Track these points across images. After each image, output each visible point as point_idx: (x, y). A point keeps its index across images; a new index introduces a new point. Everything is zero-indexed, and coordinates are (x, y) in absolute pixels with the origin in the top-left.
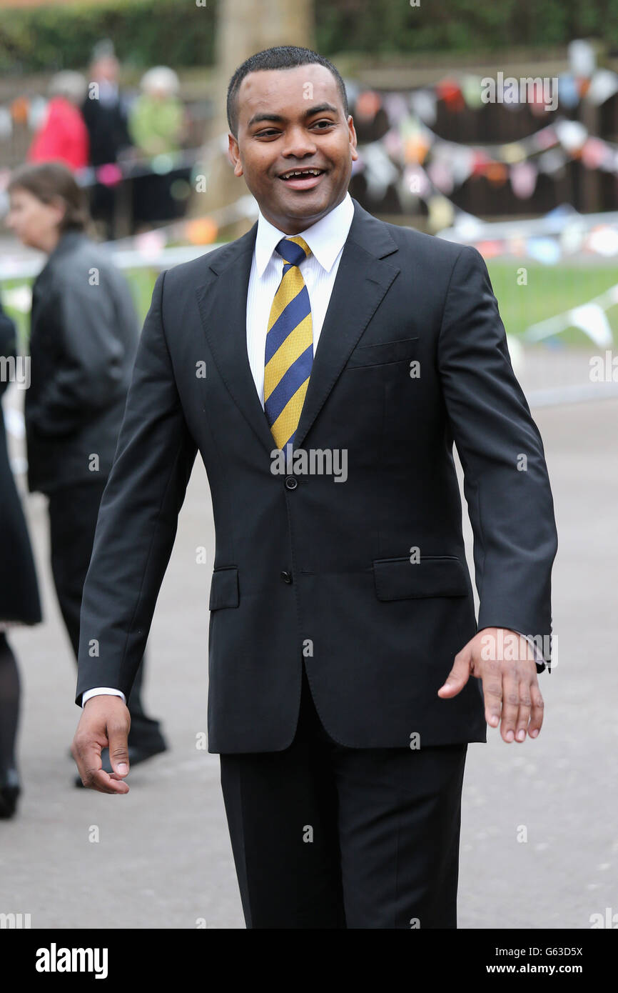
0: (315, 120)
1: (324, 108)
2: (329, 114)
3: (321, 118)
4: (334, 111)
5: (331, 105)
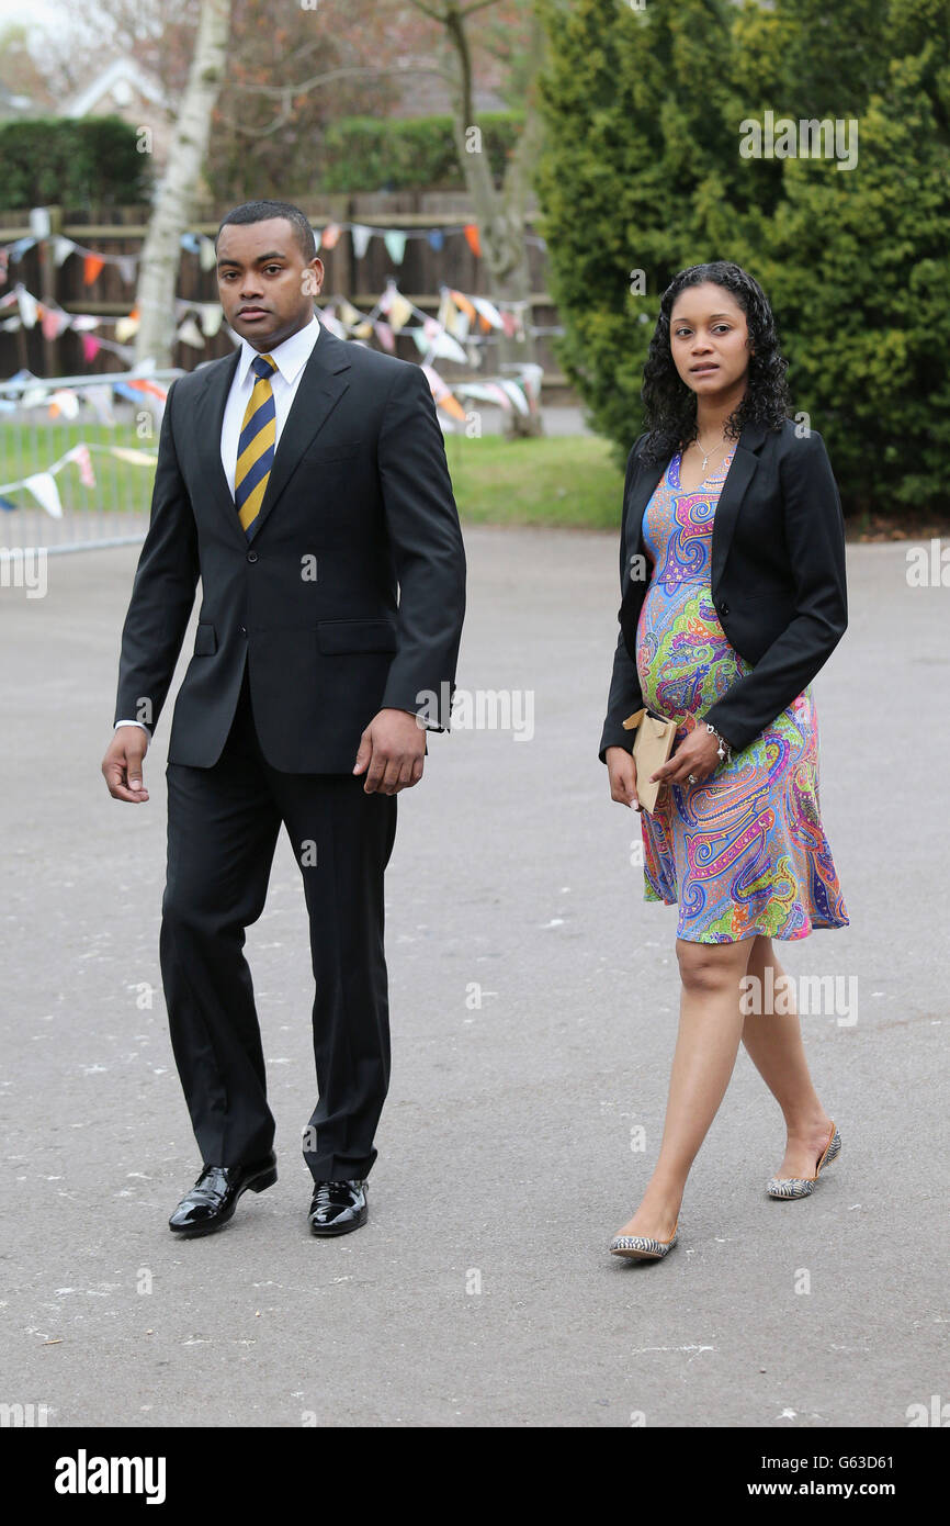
0: (268, 265)
1: (273, 256)
2: (279, 260)
3: (271, 263)
4: (283, 257)
5: (281, 253)
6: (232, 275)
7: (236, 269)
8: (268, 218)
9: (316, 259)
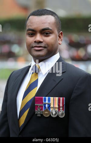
0: (45, 32)
1: (48, 29)
2: (50, 31)
3: (47, 32)
4: (51, 30)
5: (50, 28)
6: (32, 34)
7: (33, 32)
8: (47, 15)
9: (61, 32)
